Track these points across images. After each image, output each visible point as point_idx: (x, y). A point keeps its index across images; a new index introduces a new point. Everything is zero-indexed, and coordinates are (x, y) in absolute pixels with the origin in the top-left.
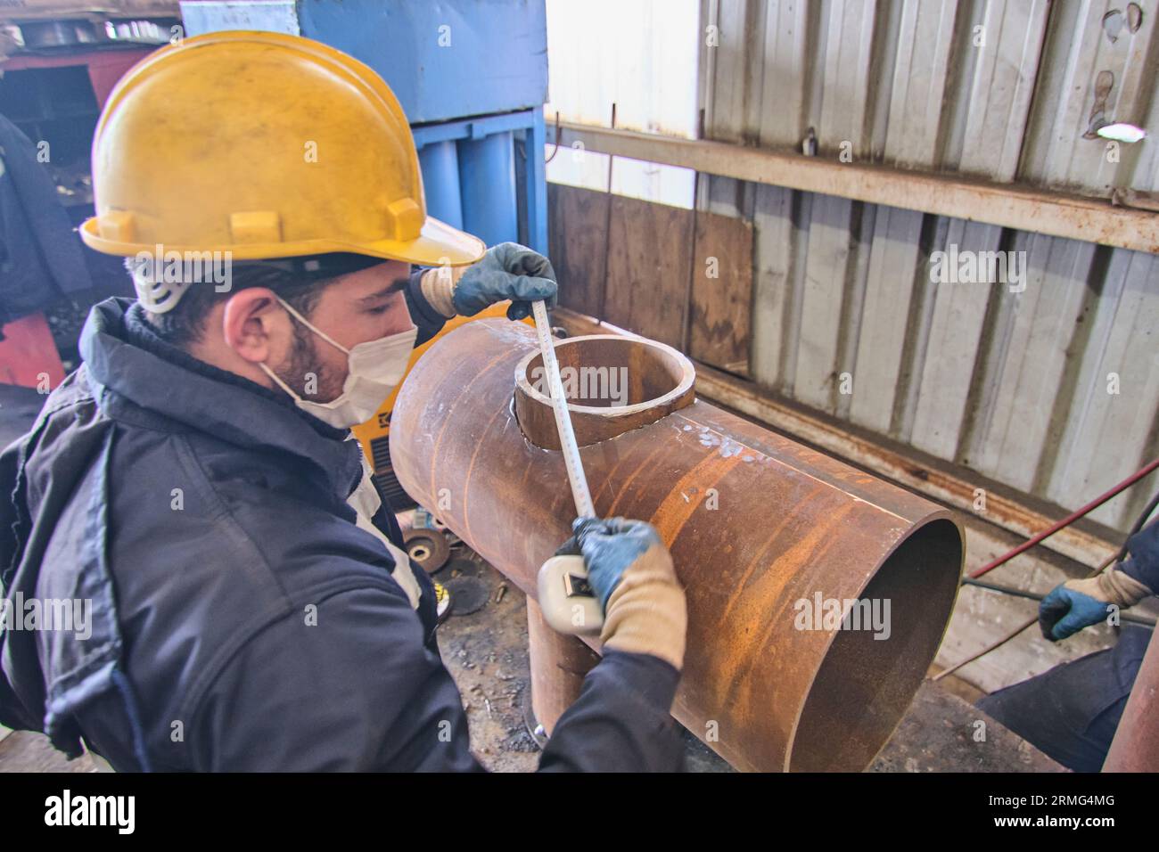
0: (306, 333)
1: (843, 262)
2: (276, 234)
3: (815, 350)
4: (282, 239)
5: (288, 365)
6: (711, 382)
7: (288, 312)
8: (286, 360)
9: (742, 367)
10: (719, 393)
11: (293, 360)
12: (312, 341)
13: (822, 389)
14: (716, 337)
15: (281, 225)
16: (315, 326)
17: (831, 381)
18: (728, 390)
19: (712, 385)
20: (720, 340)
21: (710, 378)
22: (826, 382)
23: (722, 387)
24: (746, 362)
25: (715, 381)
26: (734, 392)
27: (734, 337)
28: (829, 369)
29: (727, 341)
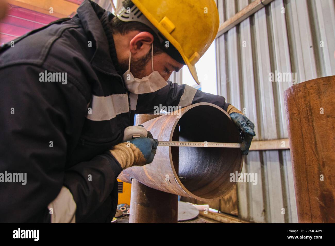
0: (149, 57)
1: (260, 171)
2: (171, 31)
3: (257, 203)
4: (171, 33)
5: (136, 60)
6: (226, 217)
7: (151, 48)
8: (137, 59)
9: (236, 212)
10: (229, 221)
11: (138, 61)
12: (148, 61)
13: (261, 216)
14: (228, 203)
15: (173, 31)
16: (153, 58)
17: (263, 213)
18: (232, 220)
19: (227, 219)
20: (229, 203)
21: (226, 216)
22: (262, 214)
23: (230, 219)
24: (237, 210)
25: (228, 217)
26: (233, 220)
27: (233, 202)
28: (262, 209)
29: (231, 203)
